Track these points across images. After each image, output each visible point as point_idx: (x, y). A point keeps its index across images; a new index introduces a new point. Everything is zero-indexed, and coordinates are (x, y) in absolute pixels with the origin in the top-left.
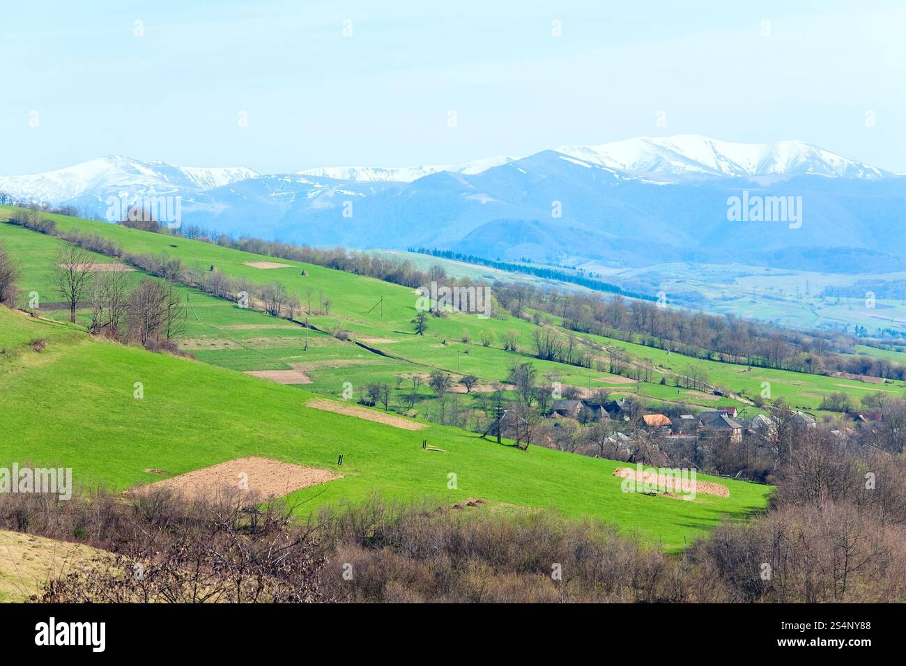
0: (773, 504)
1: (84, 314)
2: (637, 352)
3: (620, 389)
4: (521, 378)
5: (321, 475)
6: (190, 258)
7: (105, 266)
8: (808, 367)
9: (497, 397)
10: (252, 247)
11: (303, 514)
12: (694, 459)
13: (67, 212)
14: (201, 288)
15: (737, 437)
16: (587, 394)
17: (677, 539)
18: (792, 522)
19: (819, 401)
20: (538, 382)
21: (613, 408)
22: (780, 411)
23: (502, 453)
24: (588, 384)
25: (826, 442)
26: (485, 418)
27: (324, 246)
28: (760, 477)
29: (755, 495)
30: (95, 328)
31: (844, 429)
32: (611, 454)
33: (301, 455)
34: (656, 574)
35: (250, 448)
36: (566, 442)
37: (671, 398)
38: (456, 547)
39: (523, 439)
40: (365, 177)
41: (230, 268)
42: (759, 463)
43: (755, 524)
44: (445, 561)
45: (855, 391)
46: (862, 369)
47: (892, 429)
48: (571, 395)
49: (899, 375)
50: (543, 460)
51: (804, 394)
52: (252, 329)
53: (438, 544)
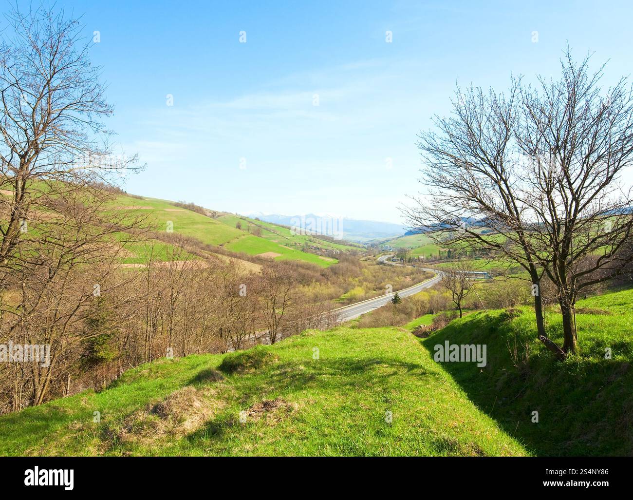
0: (339, 262)
1: (250, 231)
2: (322, 241)
3: (319, 246)
4: (306, 244)
5: (280, 255)
6: (264, 225)
7: (253, 225)
8: (344, 244)
9: (303, 246)
10: (271, 224)
11: (276, 260)
12: (329, 256)
13: (248, 217)
14: (265, 229)
15: (334, 253)
16: (315, 246)
17: (326, 266)
18: (341, 265)
19: (345, 249)
20: (309, 244)
21: (318, 248)
22: (340, 250)
23: (304, 254)
24: (315, 245)
25: (346, 255)
26: (301, 249)
27: (282, 224)
28: (337, 259)
29: (336, 261)
30: (251, 233)
31: (348, 253)
32: (318, 254)
33: (277, 252)
34: (323, 271)
35: (271, 251)
36: (312, 253)
37: (326, 248)
38: (297, 266)
39: (307, 252)
40: (287, 215)
41: (269, 227)
42: (337, 257)
43: (336, 265)
44: (296, 267)
45: (350, 248)
46: (351, 245)
47: (354, 254)
48: (313, 246)
49: (356, 246)
50: (309, 255)
51: (343, 248)
52: (271, 235)
53: (295, 265)
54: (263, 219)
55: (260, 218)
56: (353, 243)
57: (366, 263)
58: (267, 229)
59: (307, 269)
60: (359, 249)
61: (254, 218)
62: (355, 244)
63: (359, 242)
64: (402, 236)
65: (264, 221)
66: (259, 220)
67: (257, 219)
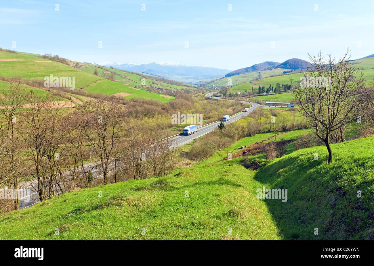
0: (176, 99)
1: (105, 77)
2: (163, 83)
3: (161, 87)
4: (151, 86)
5: (129, 95)
6: (117, 72)
7: (108, 72)
8: (180, 85)
9: (148, 87)
10: (123, 71)
11: (127, 98)
12: (168, 94)
13: (104, 66)
14: (118, 75)
15: (172, 92)
16: (157, 87)
17: (166, 102)
18: (177, 101)
19: (180, 89)
20: (152, 86)
21: (160, 89)
22: (177, 90)
23: (148, 93)
24: (157, 86)
25: (181, 93)
26: (147, 89)
27: (131, 71)
28: (175, 96)
29: (174, 98)
30: (106, 78)
31: (183, 92)
32: (160, 93)
33: (127, 92)
34: (164, 105)
35: (122, 91)
36: (155, 92)
37: (166, 88)
38: (143, 102)
39: (150, 91)
40: (135, 64)
41: (121, 73)
42: (174, 95)
43: (174, 100)
44: (142, 104)
45: (184, 88)
46: (185, 86)
47: (188, 92)
48: (156, 87)
49: (189, 86)
50: (152, 94)
51: (179, 88)
52: (123, 80)
53: (141, 102)
54: (117, 67)
55: (113, 67)
56: (186, 84)
57: (197, 99)
58: (119, 75)
59: (151, 104)
60: (191, 88)
61: (109, 67)
62: (188, 85)
63: (191, 83)
64: (223, 78)
65: (117, 69)
66: (113, 68)
67: (111, 67)
